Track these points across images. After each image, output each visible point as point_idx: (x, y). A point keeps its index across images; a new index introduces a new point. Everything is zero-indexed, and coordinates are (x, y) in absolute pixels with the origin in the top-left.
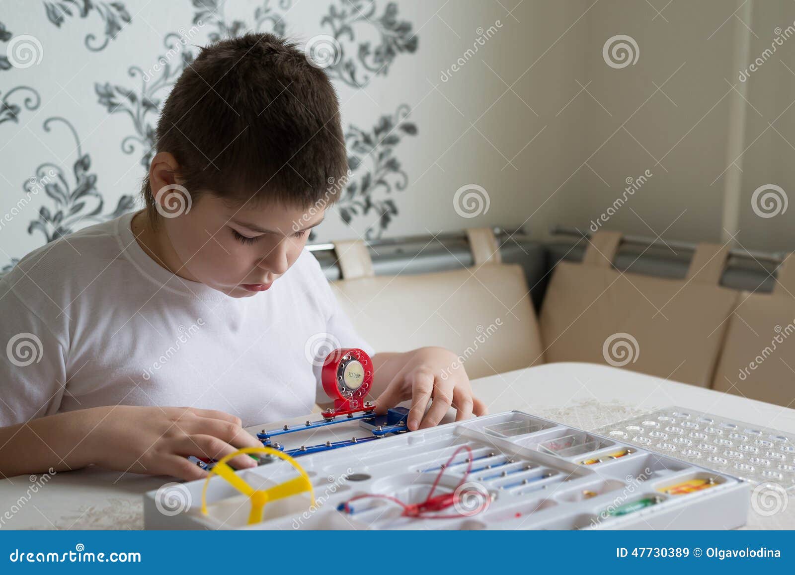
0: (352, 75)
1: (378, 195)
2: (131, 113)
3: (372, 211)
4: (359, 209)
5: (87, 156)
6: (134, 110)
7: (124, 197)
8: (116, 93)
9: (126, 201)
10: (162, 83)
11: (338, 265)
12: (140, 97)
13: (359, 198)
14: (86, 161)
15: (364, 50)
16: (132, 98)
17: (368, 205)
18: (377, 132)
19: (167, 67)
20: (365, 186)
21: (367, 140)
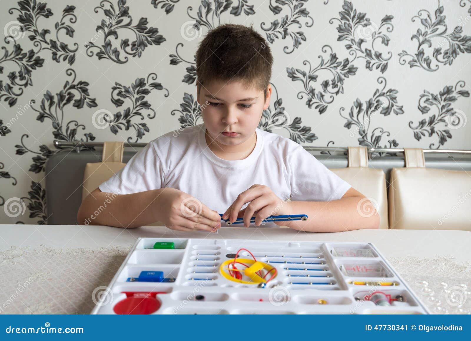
0: (429, 65)
1: (439, 127)
2: (303, 81)
3: (435, 135)
4: (427, 134)
5: (281, 99)
6: (305, 80)
7: (297, 118)
8: (296, 72)
9: (298, 120)
10: (319, 68)
11: (404, 160)
12: (308, 74)
13: (427, 128)
14: (280, 101)
15: (438, 51)
16: (304, 75)
17: (432, 132)
18: (442, 94)
19: (323, 60)
20: (431, 122)
21: (435, 99)
